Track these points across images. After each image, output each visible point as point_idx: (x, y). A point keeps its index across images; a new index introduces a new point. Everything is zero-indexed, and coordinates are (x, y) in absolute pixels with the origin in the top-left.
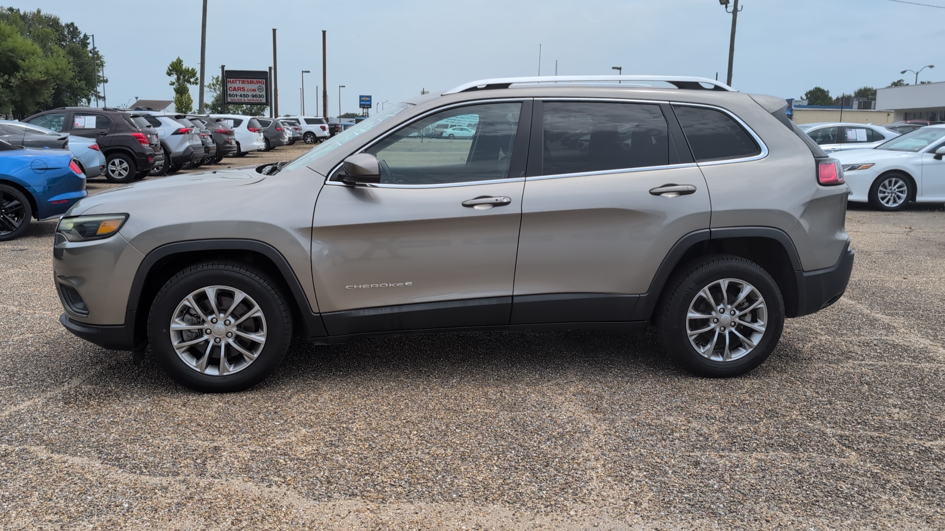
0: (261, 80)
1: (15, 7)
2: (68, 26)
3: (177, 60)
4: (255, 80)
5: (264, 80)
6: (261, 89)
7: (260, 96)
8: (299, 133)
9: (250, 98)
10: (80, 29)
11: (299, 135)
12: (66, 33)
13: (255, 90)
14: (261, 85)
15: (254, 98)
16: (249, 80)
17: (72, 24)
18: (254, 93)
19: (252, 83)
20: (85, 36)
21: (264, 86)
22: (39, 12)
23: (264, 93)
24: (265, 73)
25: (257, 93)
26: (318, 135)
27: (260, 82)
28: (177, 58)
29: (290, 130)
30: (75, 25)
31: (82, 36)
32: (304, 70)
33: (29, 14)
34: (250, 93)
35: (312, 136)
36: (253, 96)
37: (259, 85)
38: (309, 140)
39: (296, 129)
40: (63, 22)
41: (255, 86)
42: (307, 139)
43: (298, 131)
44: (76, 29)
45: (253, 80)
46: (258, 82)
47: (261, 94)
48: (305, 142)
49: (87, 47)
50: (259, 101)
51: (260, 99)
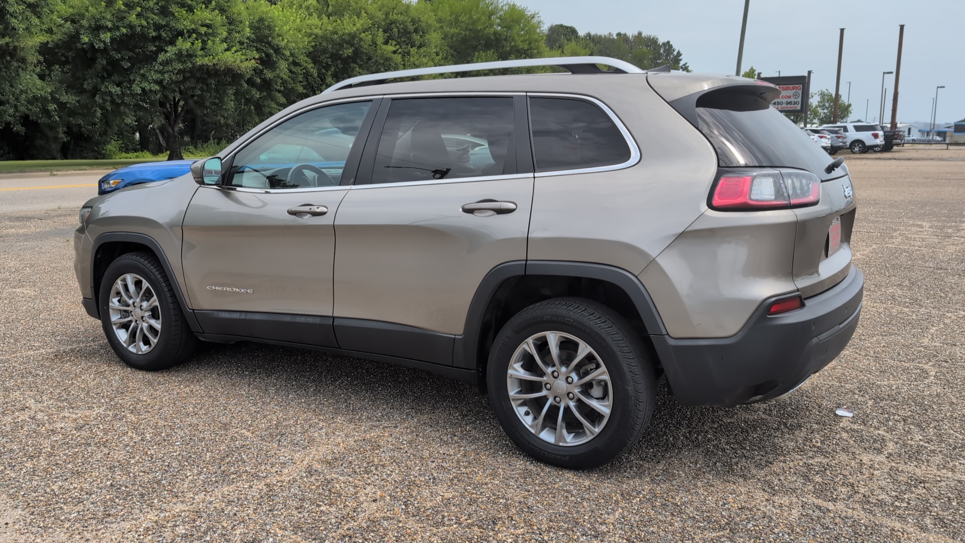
0: (797, 86)
1: (623, 32)
2: (664, 44)
3: (750, 70)
4: (791, 86)
5: (801, 86)
6: (796, 95)
7: (795, 103)
8: (842, 142)
9: (784, 105)
10: (674, 47)
11: (841, 144)
12: (662, 51)
13: (789, 97)
14: (797, 91)
15: (789, 106)
16: (785, 86)
17: (668, 42)
18: (789, 100)
19: (787, 89)
20: (679, 52)
21: (800, 92)
22: (640, 34)
23: (799, 100)
24: (803, 77)
25: (792, 100)
26: (868, 143)
27: (796, 88)
28: (750, 67)
29: (829, 139)
30: (671, 43)
31: (675, 53)
32: (886, 71)
33: (631, 37)
34: (784, 101)
35: (860, 145)
36: (788, 103)
37: (795, 91)
38: (857, 149)
39: (839, 137)
40: (661, 41)
41: (790, 93)
42: (854, 149)
43: (840, 140)
44: (671, 46)
45: (789, 86)
46: (793, 88)
47: (796, 100)
48: (852, 151)
49: (679, 64)
50: (793, 109)
51: (794, 106)
